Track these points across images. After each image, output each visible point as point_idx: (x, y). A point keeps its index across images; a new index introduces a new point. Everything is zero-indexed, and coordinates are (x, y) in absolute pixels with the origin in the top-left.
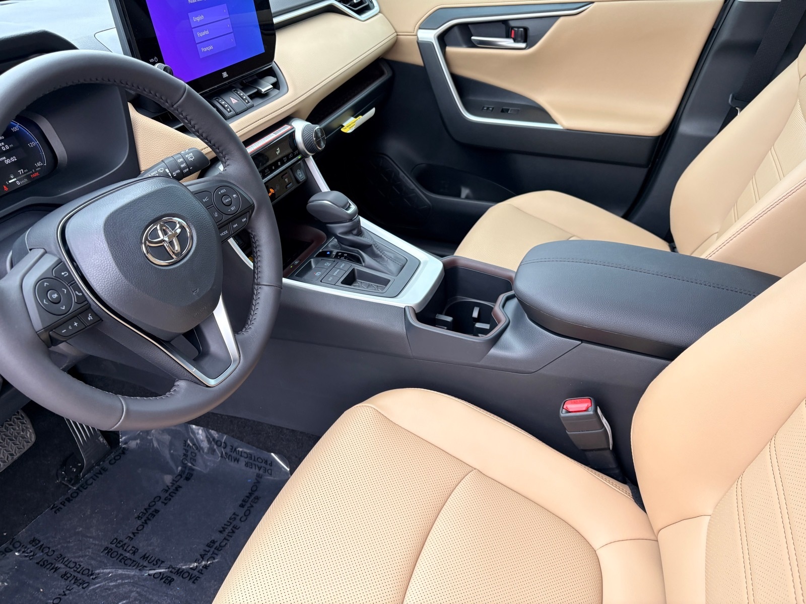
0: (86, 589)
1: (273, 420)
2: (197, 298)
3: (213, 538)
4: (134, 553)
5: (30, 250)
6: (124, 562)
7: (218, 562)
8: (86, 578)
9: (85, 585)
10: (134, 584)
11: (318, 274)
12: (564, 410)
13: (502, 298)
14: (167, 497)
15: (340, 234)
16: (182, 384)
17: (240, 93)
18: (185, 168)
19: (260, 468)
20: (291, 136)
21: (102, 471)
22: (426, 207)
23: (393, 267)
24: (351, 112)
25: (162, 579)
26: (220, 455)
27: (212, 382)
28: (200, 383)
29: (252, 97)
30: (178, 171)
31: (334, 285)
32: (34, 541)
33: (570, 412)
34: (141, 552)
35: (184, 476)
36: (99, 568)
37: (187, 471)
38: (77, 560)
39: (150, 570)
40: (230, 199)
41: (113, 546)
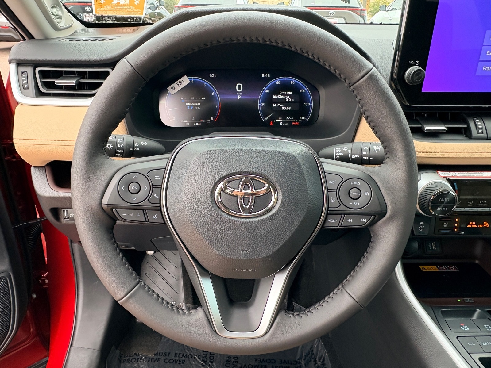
11: (466, 328)
18: (365, 156)
27: (224, 332)
30: (358, 156)
40: (359, 194)
41: (233, 360)
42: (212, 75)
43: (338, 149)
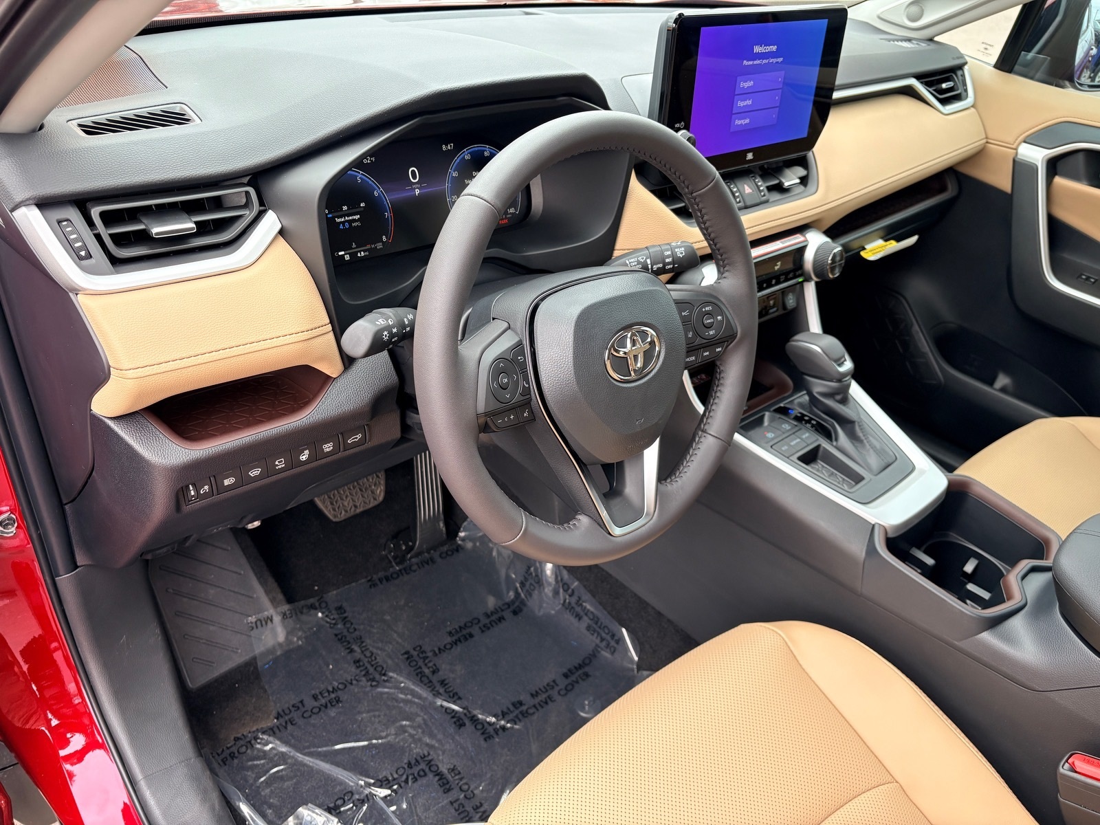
0: (373, 688)
1: (640, 589)
2: (638, 429)
3: (522, 698)
4: (434, 672)
5: (494, 319)
6: (420, 677)
7: (518, 730)
8: (377, 676)
9: (374, 683)
10: (423, 708)
11: (770, 435)
12: (1067, 766)
13: (1025, 564)
14: (486, 624)
15: (818, 393)
16: (583, 520)
17: (759, 182)
18: (669, 264)
19: (602, 640)
20: (801, 251)
21: (430, 562)
22: (935, 382)
23: (874, 461)
24: (881, 233)
25: (453, 717)
26: (562, 602)
27: (617, 531)
28: (603, 526)
29: (770, 189)
30: (661, 265)
31: (786, 458)
32: (340, 609)
33: (1076, 772)
34: (441, 674)
35: (512, 608)
36: (394, 671)
37: (517, 604)
38: (375, 651)
39: (445, 700)
40: (712, 320)
41: (415, 653)
42: (367, 160)
43: (632, 260)
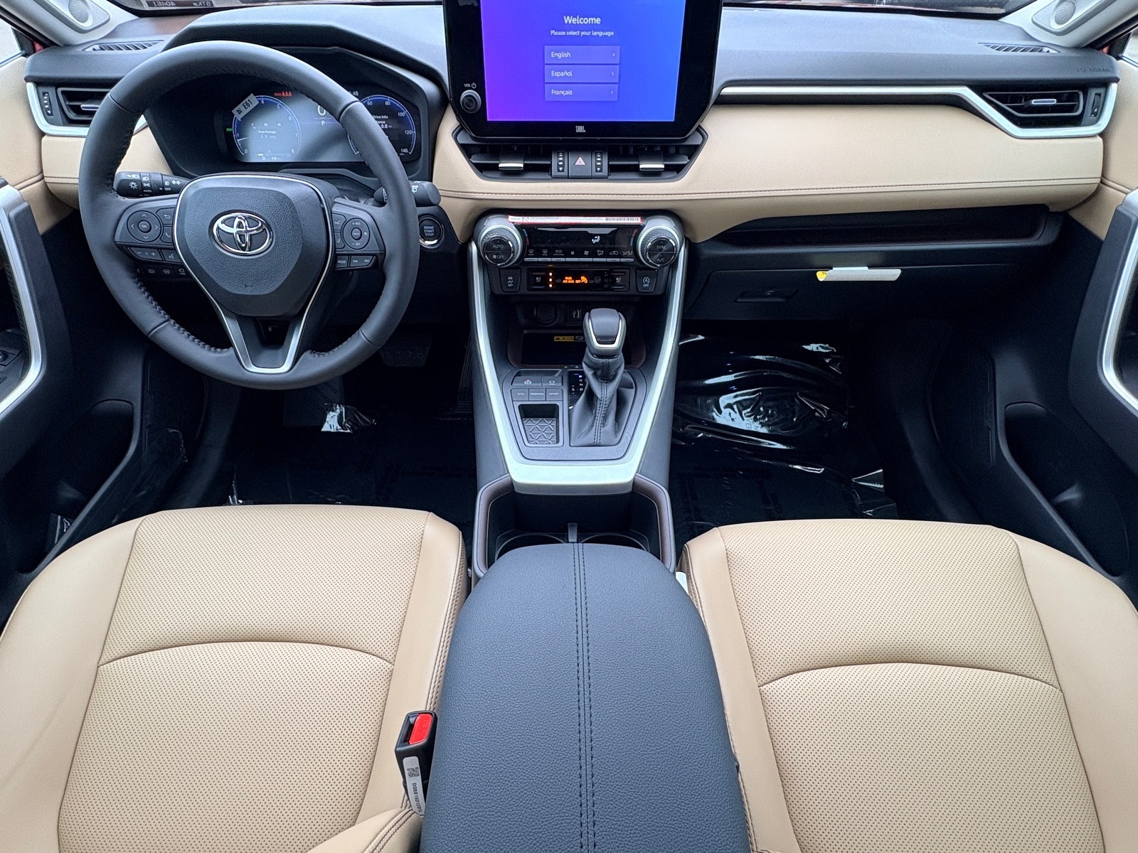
11: (527, 383)
31: (512, 401)
40: (359, 234)
